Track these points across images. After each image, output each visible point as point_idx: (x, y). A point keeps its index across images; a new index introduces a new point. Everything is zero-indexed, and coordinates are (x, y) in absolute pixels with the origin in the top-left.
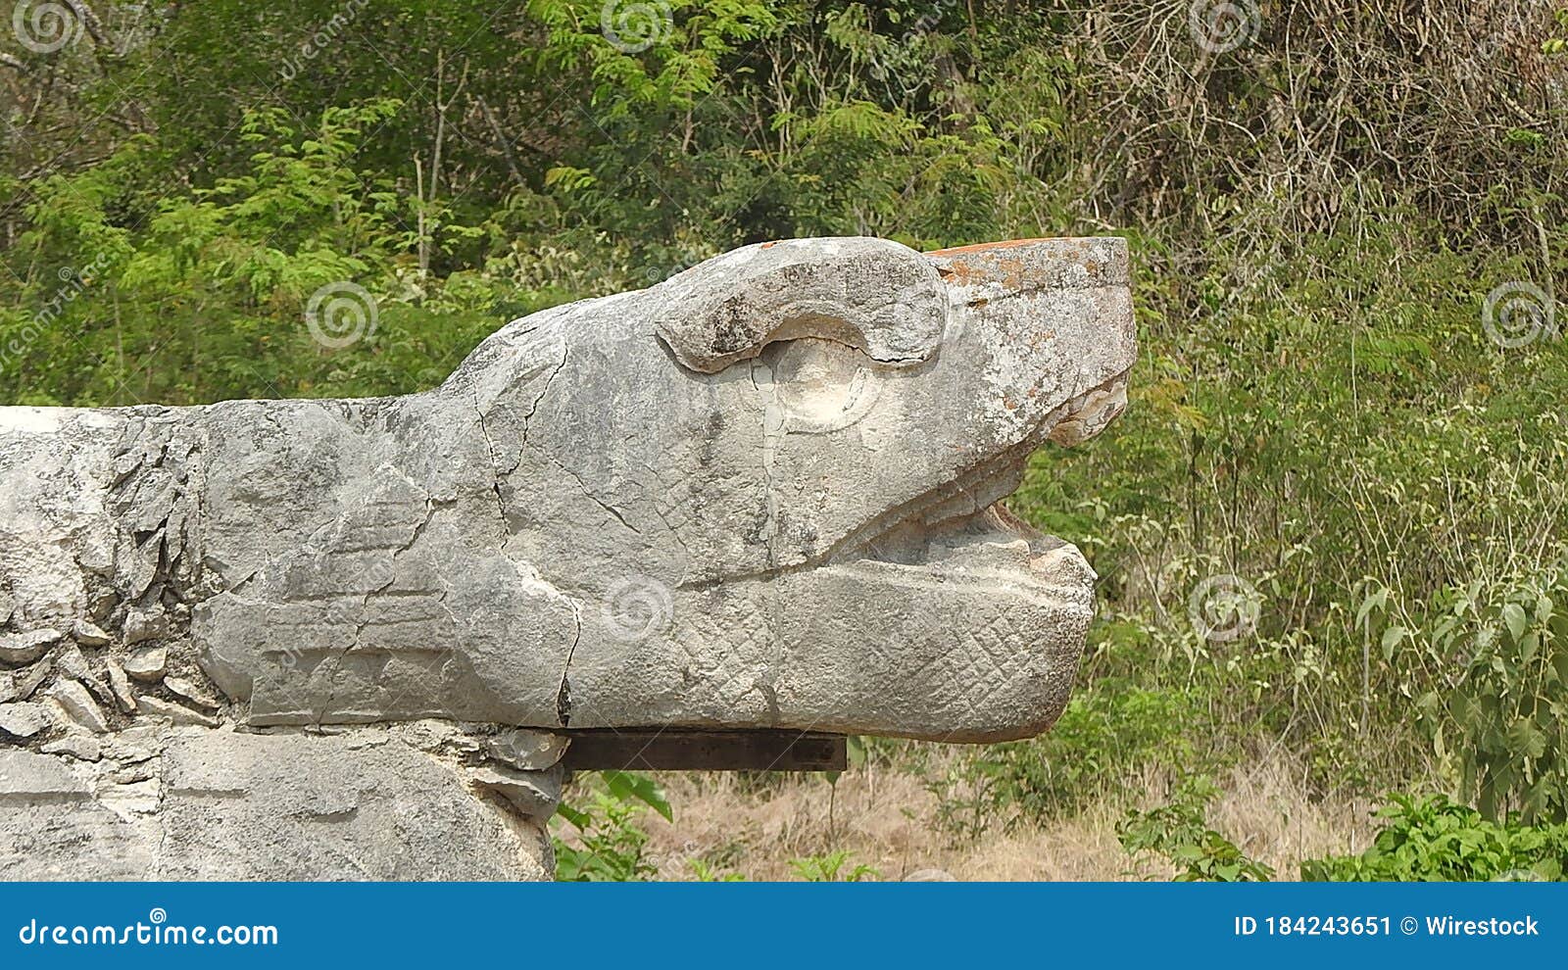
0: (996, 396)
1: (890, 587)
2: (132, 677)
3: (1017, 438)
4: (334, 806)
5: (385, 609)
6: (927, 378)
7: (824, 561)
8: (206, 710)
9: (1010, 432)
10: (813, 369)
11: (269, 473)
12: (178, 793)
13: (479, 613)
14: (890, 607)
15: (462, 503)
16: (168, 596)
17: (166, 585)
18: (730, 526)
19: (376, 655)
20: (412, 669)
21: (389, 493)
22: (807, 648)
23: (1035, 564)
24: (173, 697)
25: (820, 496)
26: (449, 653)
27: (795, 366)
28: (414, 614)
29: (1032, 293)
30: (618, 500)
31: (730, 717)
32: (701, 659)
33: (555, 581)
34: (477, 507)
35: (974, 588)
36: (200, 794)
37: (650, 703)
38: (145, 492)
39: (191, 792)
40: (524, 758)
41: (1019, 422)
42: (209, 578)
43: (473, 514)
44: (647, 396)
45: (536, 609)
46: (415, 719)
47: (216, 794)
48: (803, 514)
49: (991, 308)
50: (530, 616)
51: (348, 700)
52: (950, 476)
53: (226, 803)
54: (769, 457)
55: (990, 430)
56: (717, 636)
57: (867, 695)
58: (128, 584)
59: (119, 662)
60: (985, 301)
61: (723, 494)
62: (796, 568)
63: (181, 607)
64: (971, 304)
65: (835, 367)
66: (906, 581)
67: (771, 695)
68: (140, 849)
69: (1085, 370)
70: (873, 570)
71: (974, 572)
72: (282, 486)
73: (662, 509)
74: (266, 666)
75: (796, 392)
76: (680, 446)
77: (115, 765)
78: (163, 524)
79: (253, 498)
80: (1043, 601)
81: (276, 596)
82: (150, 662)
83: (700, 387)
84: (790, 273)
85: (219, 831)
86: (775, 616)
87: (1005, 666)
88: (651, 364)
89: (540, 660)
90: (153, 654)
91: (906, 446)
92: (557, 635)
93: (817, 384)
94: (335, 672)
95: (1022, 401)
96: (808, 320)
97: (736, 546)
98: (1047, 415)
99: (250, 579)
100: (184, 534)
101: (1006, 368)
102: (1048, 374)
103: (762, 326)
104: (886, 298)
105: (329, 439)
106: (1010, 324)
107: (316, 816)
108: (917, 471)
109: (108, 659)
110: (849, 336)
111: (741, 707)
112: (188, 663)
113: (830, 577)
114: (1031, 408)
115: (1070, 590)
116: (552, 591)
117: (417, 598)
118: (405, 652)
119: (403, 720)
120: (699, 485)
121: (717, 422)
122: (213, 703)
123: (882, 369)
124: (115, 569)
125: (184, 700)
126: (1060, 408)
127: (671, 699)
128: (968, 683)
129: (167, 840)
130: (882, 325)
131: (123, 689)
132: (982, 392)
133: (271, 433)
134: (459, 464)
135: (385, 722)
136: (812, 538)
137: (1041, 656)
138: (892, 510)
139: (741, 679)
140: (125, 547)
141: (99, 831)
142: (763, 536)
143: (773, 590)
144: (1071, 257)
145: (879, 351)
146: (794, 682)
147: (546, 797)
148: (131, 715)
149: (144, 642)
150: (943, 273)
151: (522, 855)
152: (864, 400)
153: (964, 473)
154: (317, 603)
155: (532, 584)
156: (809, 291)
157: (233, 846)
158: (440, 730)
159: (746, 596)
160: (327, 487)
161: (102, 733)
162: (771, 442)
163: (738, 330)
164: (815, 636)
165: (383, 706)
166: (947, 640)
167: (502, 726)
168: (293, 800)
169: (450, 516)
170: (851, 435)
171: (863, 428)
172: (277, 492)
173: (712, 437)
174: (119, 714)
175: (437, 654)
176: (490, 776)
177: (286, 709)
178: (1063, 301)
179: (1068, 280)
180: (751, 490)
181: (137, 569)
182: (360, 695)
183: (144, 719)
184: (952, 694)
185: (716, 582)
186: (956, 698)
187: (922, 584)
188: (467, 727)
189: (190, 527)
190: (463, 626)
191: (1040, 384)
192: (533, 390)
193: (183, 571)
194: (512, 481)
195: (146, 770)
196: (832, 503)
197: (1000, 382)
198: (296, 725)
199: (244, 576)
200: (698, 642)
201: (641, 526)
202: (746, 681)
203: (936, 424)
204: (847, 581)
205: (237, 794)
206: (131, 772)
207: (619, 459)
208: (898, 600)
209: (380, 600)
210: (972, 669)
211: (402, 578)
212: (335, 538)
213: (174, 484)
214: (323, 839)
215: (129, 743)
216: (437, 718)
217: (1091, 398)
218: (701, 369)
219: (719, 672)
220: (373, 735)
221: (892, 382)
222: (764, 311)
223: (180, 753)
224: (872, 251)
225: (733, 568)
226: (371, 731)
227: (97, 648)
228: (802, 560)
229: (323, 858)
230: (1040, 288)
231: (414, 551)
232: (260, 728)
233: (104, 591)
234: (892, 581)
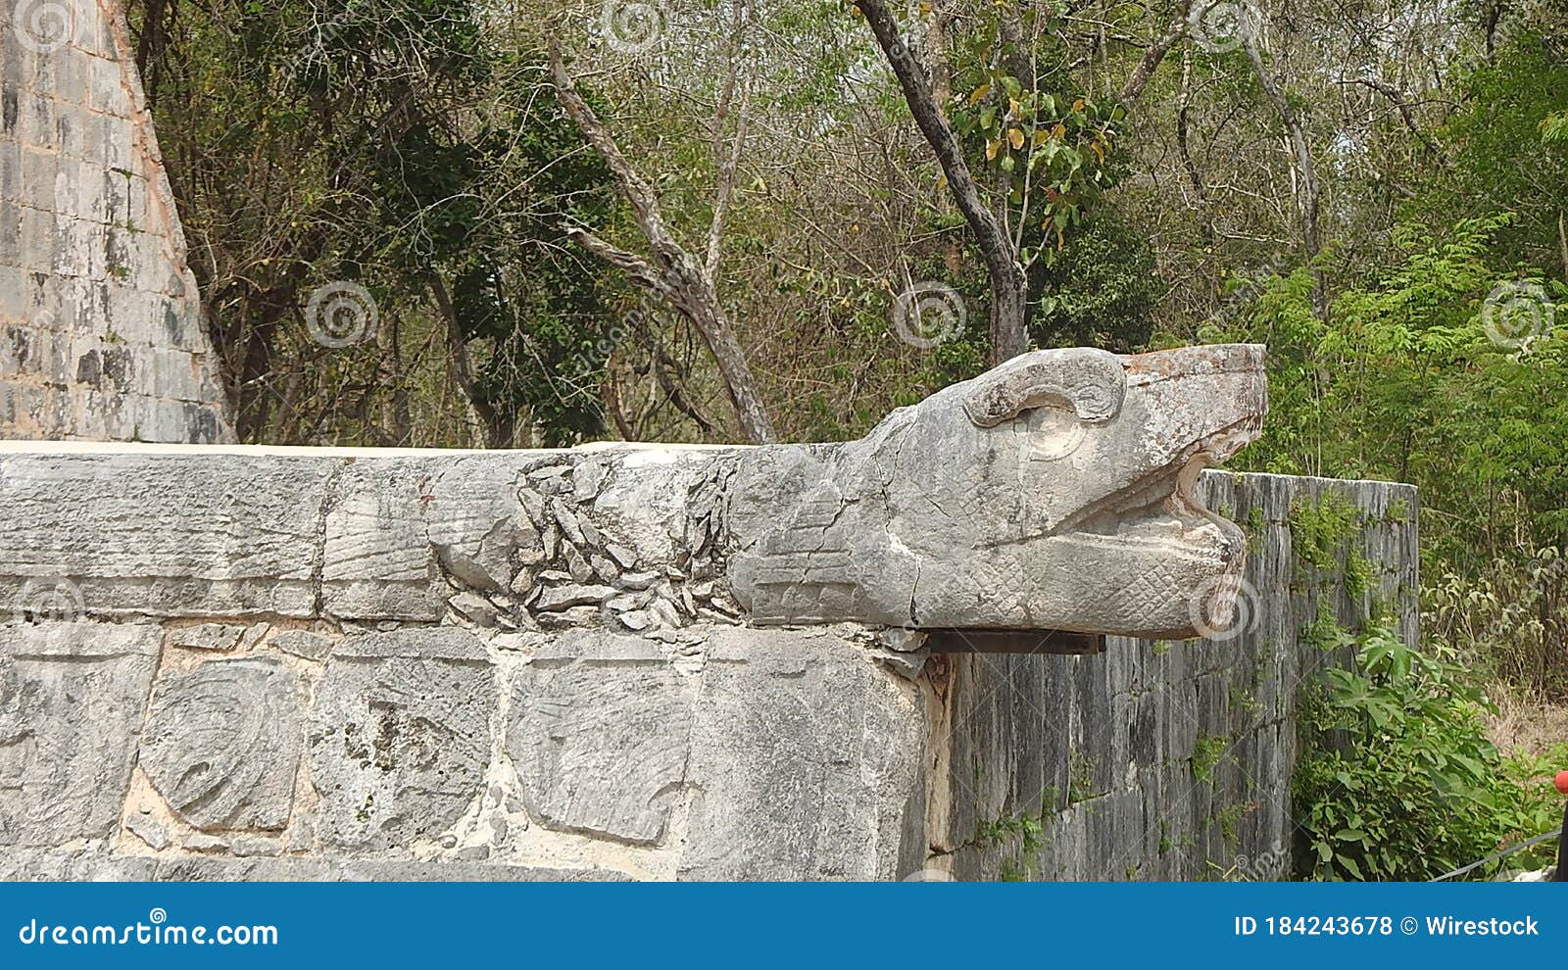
0: (1152, 438)
1: (1091, 548)
2: (694, 597)
3: (1165, 462)
4: (791, 669)
5: (819, 560)
6: (1111, 427)
7: (1054, 533)
8: (734, 616)
9: (1161, 459)
10: (1049, 424)
11: (764, 485)
12: (713, 661)
13: (868, 562)
14: (1092, 560)
15: (863, 501)
16: (715, 554)
17: (711, 546)
18: (1000, 513)
19: (817, 586)
20: (836, 593)
21: (821, 496)
22: (1045, 583)
23: (1187, 535)
24: (714, 608)
25: (1049, 496)
26: (854, 585)
27: (1039, 423)
28: (835, 563)
29: (1177, 378)
30: (939, 499)
31: (1006, 622)
32: (986, 588)
33: (908, 544)
34: (872, 503)
35: (1144, 549)
36: (724, 662)
37: (960, 614)
38: (703, 495)
39: (719, 660)
40: (898, 644)
41: (1166, 453)
42: (732, 543)
43: (870, 507)
44: (955, 440)
45: (897, 560)
46: (840, 622)
47: (733, 662)
48: (1039, 506)
49: (1152, 387)
50: (893, 564)
51: (803, 611)
52: (1124, 484)
53: (737, 666)
54: (1021, 474)
55: (1148, 457)
56: (995, 576)
57: (1081, 610)
58: (691, 547)
59: (689, 589)
60: (1148, 383)
61: (996, 496)
62: (1037, 537)
63: (721, 559)
64: (1140, 385)
65: (1062, 422)
66: (1104, 545)
67: (1027, 610)
68: (688, 691)
69: (1208, 422)
70: (1083, 538)
71: (1145, 540)
72: (771, 492)
73: (962, 504)
74: (758, 591)
75: (1041, 437)
76: (972, 468)
77: (683, 646)
78: (709, 513)
79: (755, 499)
80: (1188, 556)
81: (763, 553)
82: (704, 589)
83: (983, 434)
84: (1031, 369)
85: (730, 682)
86: (1026, 564)
87: (1163, 594)
88: (959, 422)
89: (899, 589)
90: (706, 585)
91: (1098, 467)
92: (909, 574)
93: (1052, 432)
94: (795, 595)
95: (1166, 441)
96: (1044, 396)
97: (1004, 525)
98: (1184, 449)
99: (754, 544)
100: (720, 519)
101: (1158, 421)
102: (1183, 425)
103: (1017, 399)
104: (1086, 383)
105: (799, 466)
106: (1163, 396)
107: (782, 675)
108: (1106, 482)
109: (684, 588)
110: (1067, 404)
111: (1011, 616)
112: (724, 590)
113: (1056, 542)
114: (1173, 445)
115: (1206, 550)
116: (905, 550)
117: (836, 554)
118: (832, 584)
119: (835, 623)
120: (982, 491)
121: (992, 455)
122: (736, 612)
123: (1085, 424)
124: (686, 539)
125: (721, 611)
126: (1193, 444)
127: (972, 611)
128: (1141, 603)
129: (704, 687)
130: (1084, 399)
131: (690, 604)
132: (1144, 436)
133: (767, 463)
134: (860, 480)
135: (825, 623)
136: (1045, 520)
137: (1186, 589)
138: (1091, 504)
139: (1010, 600)
140: (691, 527)
141: (668, 681)
142: (1018, 519)
143: (1025, 549)
144: (1203, 356)
145: (1082, 413)
146: (1039, 602)
147: (910, 666)
148: (695, 618)
149: (702, 579)
150: (1126, 368)
151: (901, 698)
152: (1075, 442)
153: (1134, 483)
154: (783, 557)
155: (896, 546)
156: (1042, 380)
157: (736, 691)
158: (855, 628)
159: (1009, 553)
160: (797, 493)
161: (678, 628)
162: (1022, 466)
163: (1002, 402)
164: (1049, 576)
165: (824, 615)
166: (1126, 579)
167: (887, 626)
168: (770, 665)
169: (855, 509)
170: (1067, 462)
171: (1074, 457)
172: (769, 496)
173: (990, 463)
174: (687, 617)
175: (850, 585)
176: (880, 654)
177: (771, 615)
178: (1195, 383)
179: (1198, 370)
180: (1011, 493)
181: (696, 538)
182: (809, 609)
183: (701, 620)
184: (1132, 610)
185: (993, 545)
186: (1134, 612)
187: (1113, 546)
188: (870, 626)
189: (724, 515)
190: (860, 570)
191: (1178, 431)
192: (900, 438)
193: (720, 539)
194: (890, 489)
195: (698, 648)
196: (1055, 501)
197: (1155, 430)
198: (777, 624)
199: (750, 542)
200: (985, 579)
201: (950, 513)
202: (1012, 601)
203: (1116, 454)
204: (1066, 544)
205: (743, 662)
206: (692, 649)
207: (939, 476)
208: (1096, 556)
209: (817, 555)
210: (1143, 595)
211: (828, 543)
212: (793, 521)
213: (718, 491)
214: (786, 687)
215: (691, 634)
216: (852, 621)
217: (1214, 438)
218: (984, 425)
219: (997, 597)
220: (818, 630)
221: (1091, 431)
222: (1017, 391)
223: (716, 640)
224: (1079, 356)
225: (1001, 537)
226: (818, 628)
227: (679, 582)
228: (1040, 532)
229: (783, 698)
230: (1181, 375)
231: (834, 527)
232: (759, 626)
233: (680, 550)
234: (1093, 545)
